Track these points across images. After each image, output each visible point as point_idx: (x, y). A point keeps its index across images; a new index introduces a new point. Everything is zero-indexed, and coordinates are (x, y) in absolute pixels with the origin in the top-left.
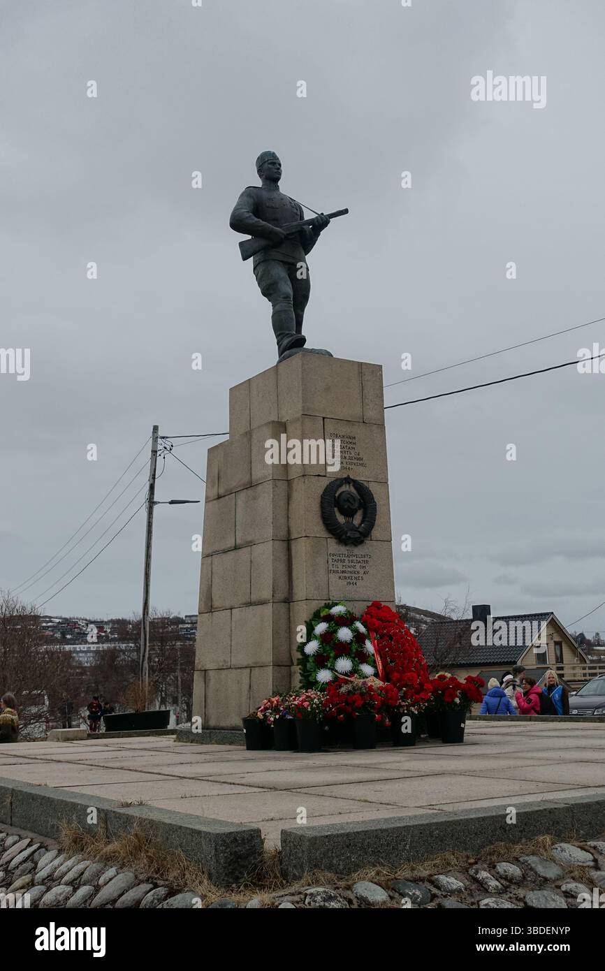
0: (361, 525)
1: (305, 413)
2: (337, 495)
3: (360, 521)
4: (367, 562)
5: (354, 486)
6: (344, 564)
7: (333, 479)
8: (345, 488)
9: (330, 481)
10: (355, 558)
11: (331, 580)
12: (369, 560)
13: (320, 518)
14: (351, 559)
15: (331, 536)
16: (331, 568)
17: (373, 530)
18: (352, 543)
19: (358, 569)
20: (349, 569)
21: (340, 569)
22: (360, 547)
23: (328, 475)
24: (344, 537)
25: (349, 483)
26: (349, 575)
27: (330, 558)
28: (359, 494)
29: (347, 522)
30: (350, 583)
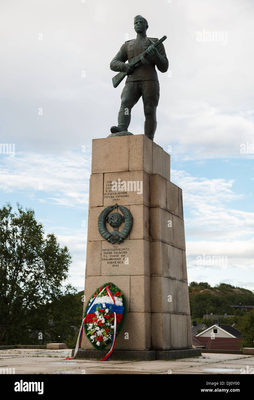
1: (93, 173)
4: (126, 252)
5: (120, 209)
6: (111, 255)
7: (107, 207)
8: (114, 211)
9: (105, 208)
10: (118, 251)
11: (102, 264)
12: (128, 251)
14: (115, 252)
16: (103, 257)
17: (131, 233)
19: (120, 257)
20: (114, 258)
21: (109, 258)
22: (122, 244)
23: (104, 205)
25: (117, 208)
26: (114, 261)
27: (103, 252)
29: (115, 231)
30: (114, 266)
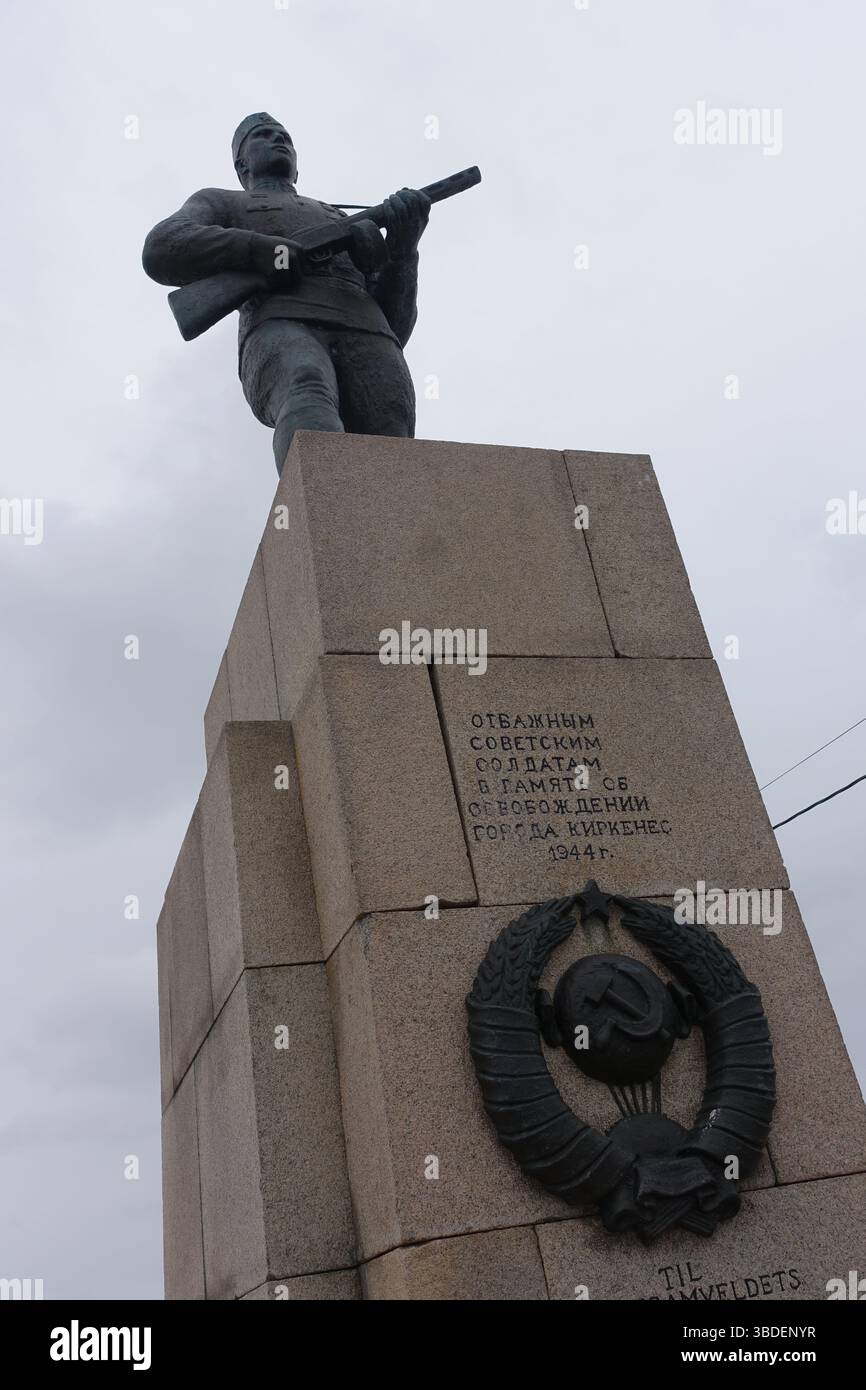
0: (703, 1114)
1: (343, 646)
2: (549, 984)
3: (697, 1097)
5: (625, 925)
7: (516, 913)
8: (585, 944)
9: (502, 923)
13: (475, 1120)
15: (554, 1208)
17: (775, 1127)
18: (680, 1225)
22: (726, 1235)
23: (487, 897)
24: (622, 1203)
25: (605, 919)
28: (664, 960)
29: (630, 1113)
